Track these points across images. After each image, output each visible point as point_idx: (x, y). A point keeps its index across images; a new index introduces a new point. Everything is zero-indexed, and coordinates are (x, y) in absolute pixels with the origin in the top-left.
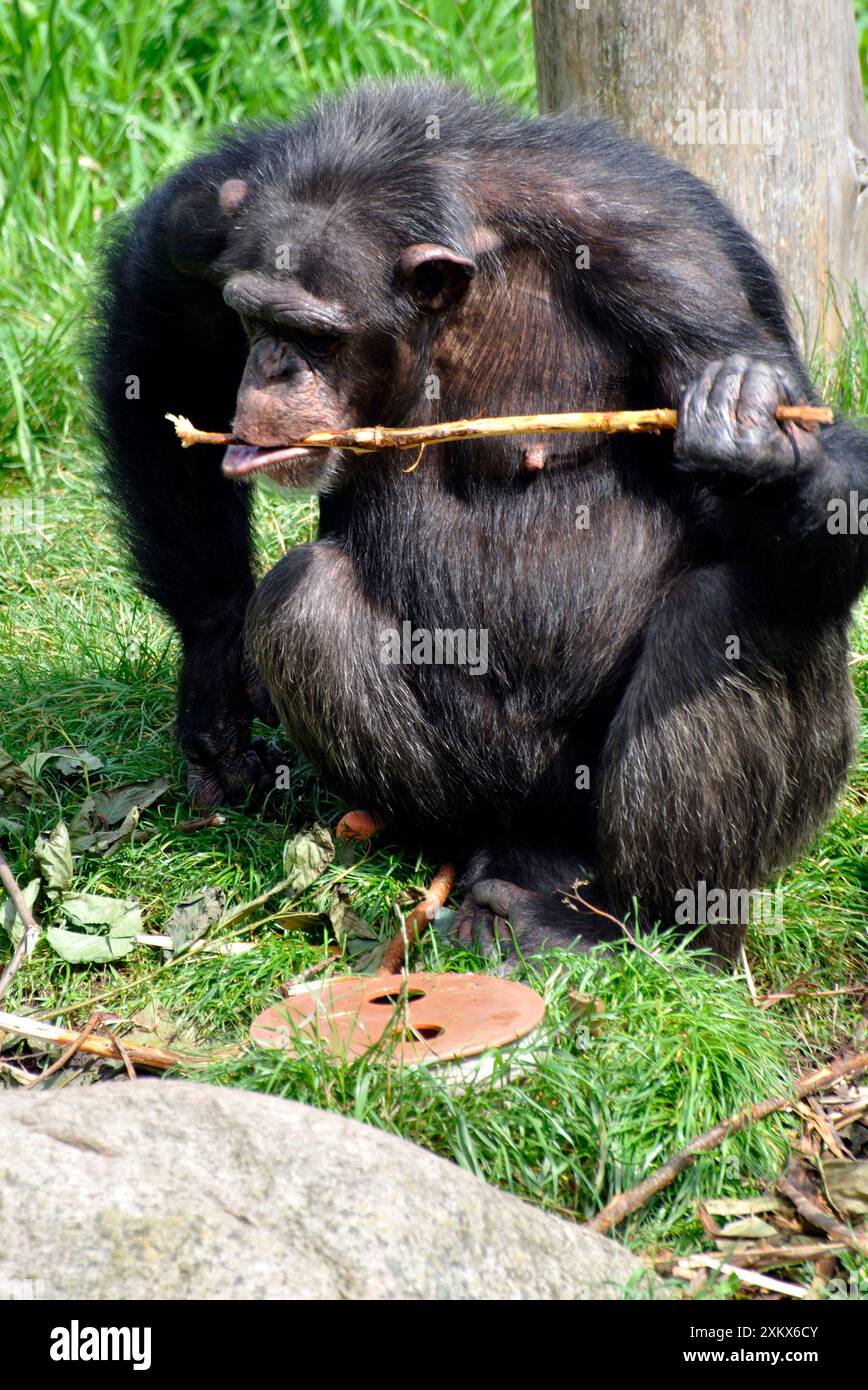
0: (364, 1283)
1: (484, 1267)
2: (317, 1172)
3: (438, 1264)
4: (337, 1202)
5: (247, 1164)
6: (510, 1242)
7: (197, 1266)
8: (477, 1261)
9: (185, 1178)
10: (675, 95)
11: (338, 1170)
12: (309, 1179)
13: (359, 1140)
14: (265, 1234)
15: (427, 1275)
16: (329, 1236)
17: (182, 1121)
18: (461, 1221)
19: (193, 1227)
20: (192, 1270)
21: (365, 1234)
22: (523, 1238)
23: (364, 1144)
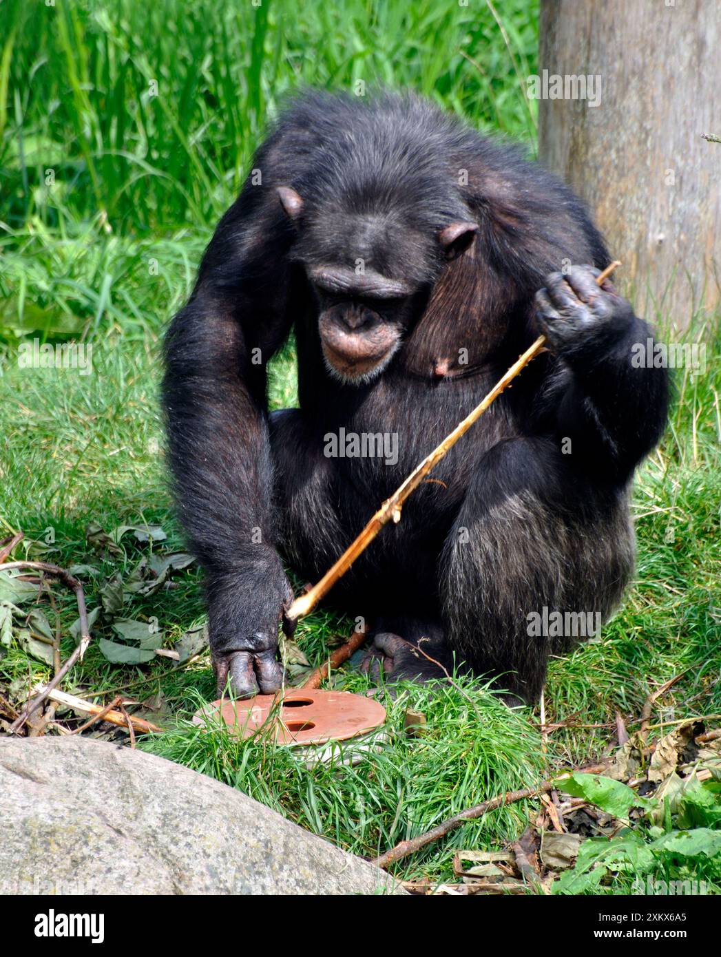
0: (190, 880)
1: (280, 877)
2: (172, 805)
3: (245, 873)
4: (181, 826)
5: (128, 796)
6: (302, 863)
7: (83, 858)
8: (273, 872)
9: (85, 802)
10: (619, 134)
11: (186, 806)
12: (165, 810)
13: (203, 787)
14: (131, 842)
15: (236, 878)
16: (172, 847)
17: (90, 765)
18: (266, 846)
19: (83, 833)
20: (79, 861)
21: (196, 848)
22: (312, 861)
23: (205, 790)
